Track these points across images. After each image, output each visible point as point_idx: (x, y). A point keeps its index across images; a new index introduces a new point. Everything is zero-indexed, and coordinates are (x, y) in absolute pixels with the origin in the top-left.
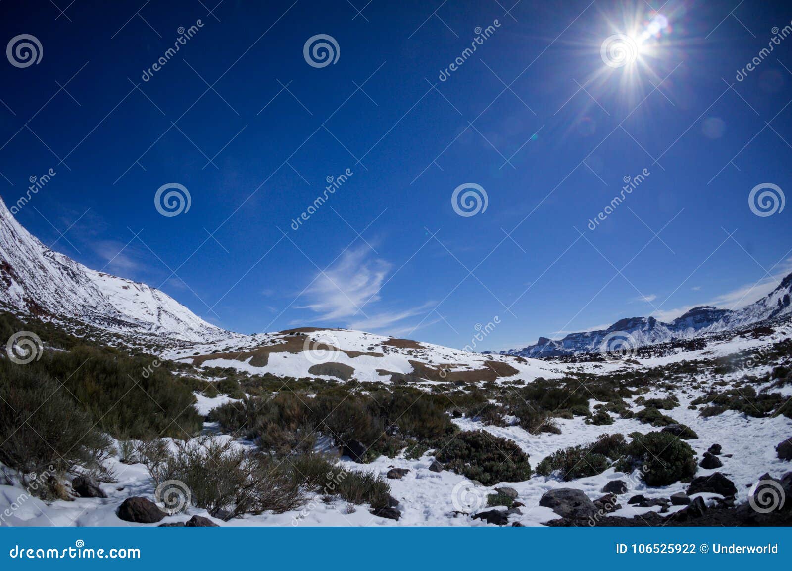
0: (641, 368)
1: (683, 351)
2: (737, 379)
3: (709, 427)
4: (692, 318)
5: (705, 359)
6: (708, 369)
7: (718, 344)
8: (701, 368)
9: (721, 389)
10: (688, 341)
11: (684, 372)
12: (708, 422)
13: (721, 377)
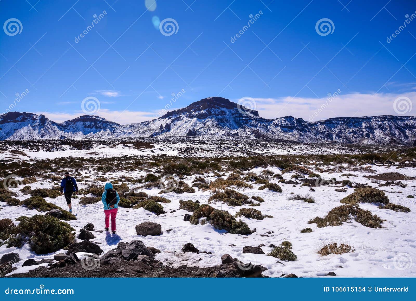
0: (28, 159)
1: (70, 149)
2: (116, 177)
3: (86, 212)
4: (82, 123)
5: (91, 158)
6: (92, 167)
7: (104, 147)
8: (86, 165)
9: (101, 184)
10: (76, 141)
11: (71, 167)
12: (86, 208)
13: (103, 174)
